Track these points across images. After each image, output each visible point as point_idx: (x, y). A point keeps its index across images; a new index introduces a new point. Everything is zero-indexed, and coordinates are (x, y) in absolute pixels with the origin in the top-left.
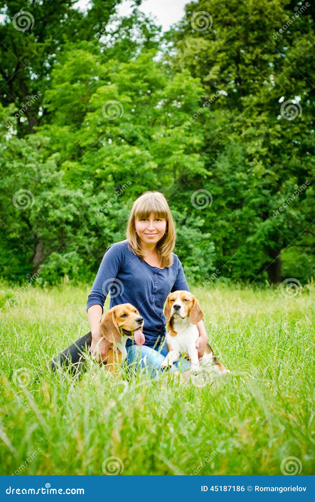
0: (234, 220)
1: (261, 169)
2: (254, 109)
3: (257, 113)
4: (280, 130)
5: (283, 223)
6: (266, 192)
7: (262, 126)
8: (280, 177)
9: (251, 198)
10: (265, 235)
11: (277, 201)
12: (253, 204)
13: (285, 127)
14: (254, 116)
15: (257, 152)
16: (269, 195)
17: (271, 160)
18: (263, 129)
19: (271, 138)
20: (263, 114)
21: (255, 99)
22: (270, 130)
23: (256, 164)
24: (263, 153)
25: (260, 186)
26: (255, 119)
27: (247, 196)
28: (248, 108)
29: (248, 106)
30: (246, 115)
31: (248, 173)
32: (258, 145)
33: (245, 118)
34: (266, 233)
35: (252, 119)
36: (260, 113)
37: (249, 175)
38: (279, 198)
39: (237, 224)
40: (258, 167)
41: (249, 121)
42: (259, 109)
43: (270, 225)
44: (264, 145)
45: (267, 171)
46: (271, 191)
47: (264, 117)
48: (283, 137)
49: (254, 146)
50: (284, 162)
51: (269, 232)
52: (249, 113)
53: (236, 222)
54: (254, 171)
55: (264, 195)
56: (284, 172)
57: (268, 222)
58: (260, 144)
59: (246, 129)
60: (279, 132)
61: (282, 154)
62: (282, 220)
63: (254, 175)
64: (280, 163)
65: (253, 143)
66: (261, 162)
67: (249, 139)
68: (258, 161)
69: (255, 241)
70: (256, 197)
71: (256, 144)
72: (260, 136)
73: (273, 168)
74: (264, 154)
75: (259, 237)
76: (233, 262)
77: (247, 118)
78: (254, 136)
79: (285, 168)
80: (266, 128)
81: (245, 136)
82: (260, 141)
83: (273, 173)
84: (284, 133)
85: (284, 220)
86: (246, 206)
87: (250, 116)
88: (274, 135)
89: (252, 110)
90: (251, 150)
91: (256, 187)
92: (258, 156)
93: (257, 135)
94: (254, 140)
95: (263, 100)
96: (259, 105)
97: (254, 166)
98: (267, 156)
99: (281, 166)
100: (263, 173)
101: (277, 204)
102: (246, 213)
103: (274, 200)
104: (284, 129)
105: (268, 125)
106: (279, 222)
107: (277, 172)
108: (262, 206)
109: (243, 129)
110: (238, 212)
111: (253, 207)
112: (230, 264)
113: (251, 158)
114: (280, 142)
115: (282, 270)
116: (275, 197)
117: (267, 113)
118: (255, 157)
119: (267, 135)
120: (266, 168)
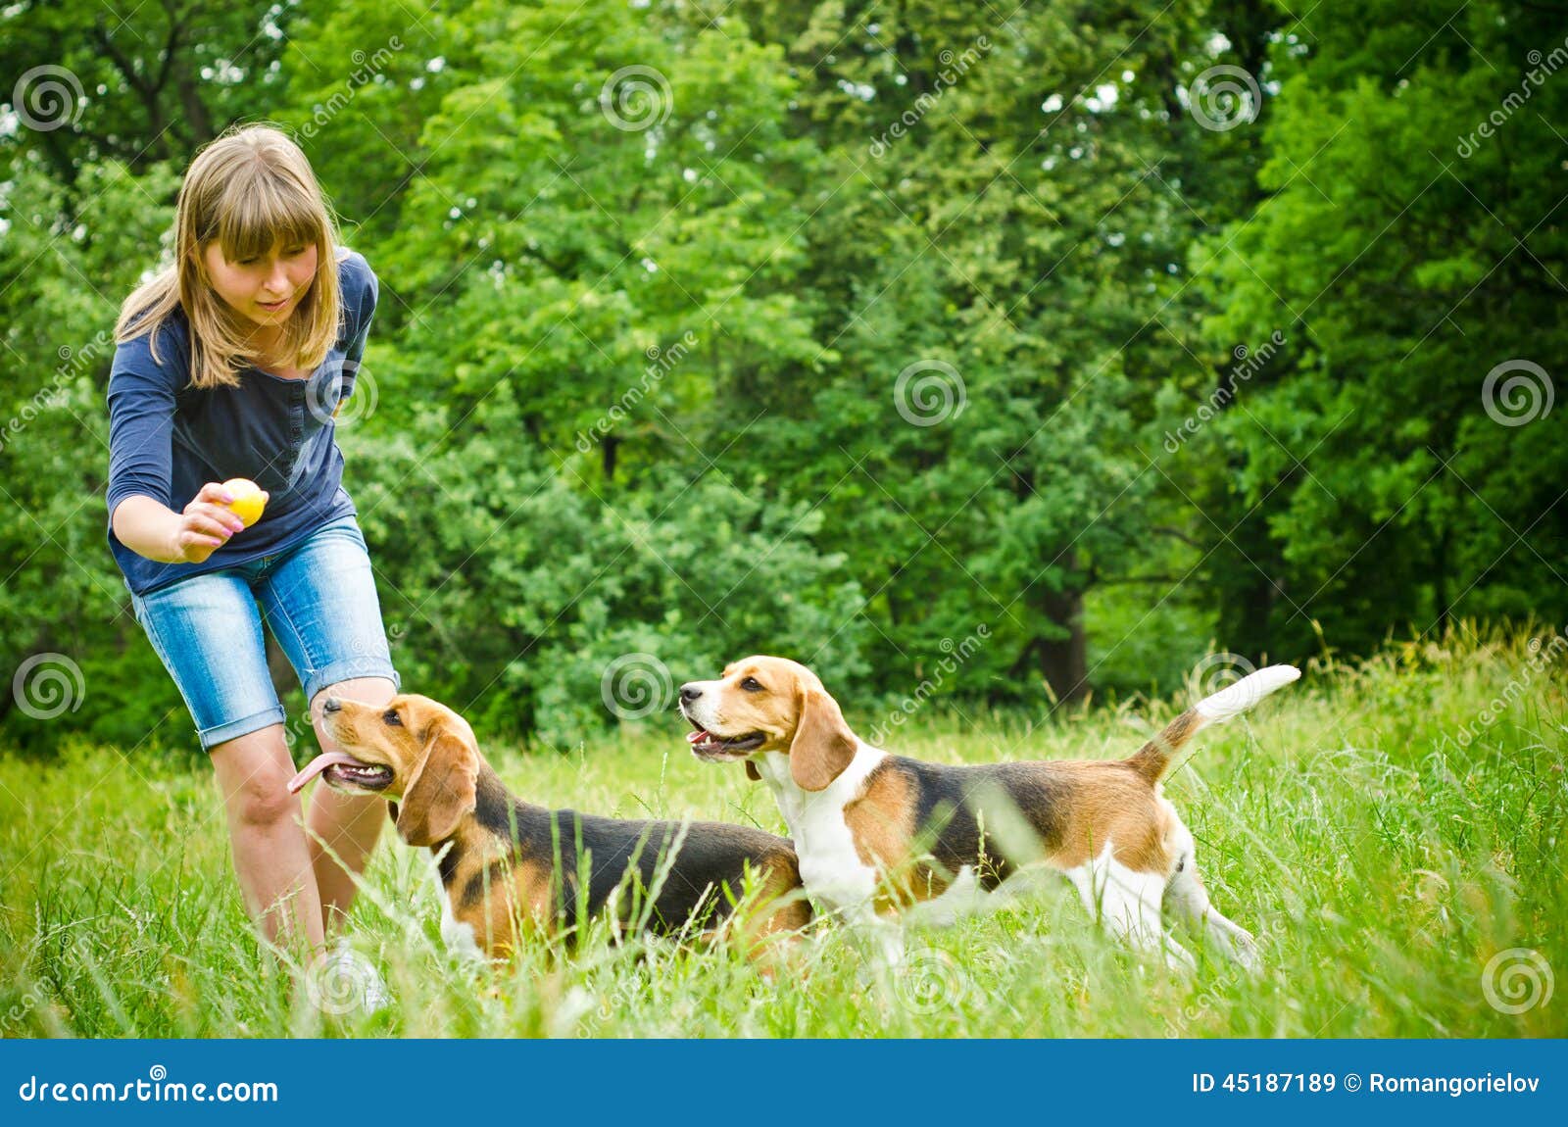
0: (920, 506)
1: (1002, 332)
2: (967, 133)
3: (974, 147)
4: (1053, 197)
5: (1085, 506)
6: (1024, 406)
7: (995, 189)
8: (1065, 352)
9: (975, 430)
10: (1030, 549)
11: (1060, 435)
12: (983, 447)
13: (1069, 187)
14: (966, 160)
15: (985, 277)
16: (1033, 415)
17: (1032, 299)
18: (999, 200)
19: (1026, 228)
20: (995, 150)
21: (967, 102)
22: (1023, 202)
23: (985, 317)
24: (1003, 276)
25: (1004, 390)
26: (969, 169)
27: (958, 424)
28: (945, 134)
29: (943, 126)
30: (937, 158)
31: (957, 347)
32: (987, 253)
33: (936, 168)
34: (1033, 542)
35: (959, 167)
36: (985, 146)
37: (962, 354)
38: (1067, 422)
39: (931, 518)
40: (992, 327)
41: (951, 174)
42: (983, 134)
43: (1043, 515)
44: (1007, 249)
45: (1022, 338)
46: (1038, 401)
47: (999, 159)
48: (1064, 221)
49: (972, 256)
50: (1075, 303)
51: (1040, 536)
52: (949, 149)
53: (930, 511)
54: (977, 338)
55: (1016, 417)
56: (1078, 334)
57: (1035, 505)
58: (993, 247)
59: (942, 204)
60: (1050, 206)
61: (1065, 279)
62: (1080, 496)
63: (977, 352)
64: (1062, 308)
65: (968, 245)
66: (1000, 310)
67: (952, 234)
68: (991, 306)
69: (997, 569)
70: (990, 425)
71: (979, 249)
72: (987, 222)
73: (1036, 325)
74: (1007, 281)
75: (1010, 556)
76: (928, 644)
77: (944, 166)
78: (970, 223)
79: (1079, 323)
80: (1008, 193)
81: (942, 224)
82: (993, 239)
83: (1042, 343)
84: (1068, 208)
85: (1088, 494)
86: (957, 456)
87: (953, 157)
88: (1037, 216)
89: (957, 139)
90: (963, 271)
91: (989, 393)
92: (988, 289)
93: (978, 218)
94: (972, 238)
95: (994, 103)
96: (980, 120)
97: (976, 323)
98: (1016, 287)
99: (1067, 318)
100: (1008, 346)
101: (1061, 443)
102: (960, 479)
103: (1049, 431)
104: (1067, 196)
105: (1014, 186)
106: (1070, 502)
107: (1052, 335)
108: (1009, 452)
109: (932, 203)
110: (933, 479)
111: (982, 457)
112: (920, 651)
113: (963, 296)
114: (1058, 236)
115: (1090, 662)
116: (1053, 421)
117: (1007, 145)
118: (977, 293)
119: (1014, 216)
120: (1019, 326)
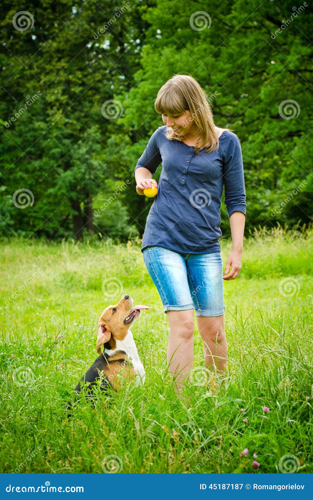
0: (33, 172)
1: (61, 118)
2: (54, 55)
3: (56, 59)
4: (80, 76)
5: (84, 174)
6: (67, 142)
7: (62, 73)
8: (81, 125)
9: (51, 148)
10: (67, 187)
11: (78, 151)
12: (53, 154)
13: (86, 73)
14: (54, 63)
15: (57, 100)
16: (70, 144)
17: (72, 108)
18: (63, 76)
19: (71, 85)
20: (63, 60)
21: (55, 45)
22: (71, 77)
23: (56, 113)
24: (63, 100)
25: (61, 136)
26: (54, 66)
27: (46, 146)
28: (47, 55)
29: (47, 52)
30: (45, 62)
31: (47, 122)
32: (58, 93)
33: (44, 65)
34: (68, 184)
35: (51, 65)
36: (59, 60)
37: (49, 124)
38: (79, 147)
39: (37, 175)
40: (58, 117)
41: (48, 67)
42: (60, 55)
43: (71, 176)
44: (64, 92)
45: (67, 120)
46: (72, 140)
47: (63, 64)
48: (83, 84)
49: (53, 94)
50: (86, 110)
51: (70, 182)
52: (48, 59)
53: (36, 173)
54: (53, 120)
55: (64, 145)
56: (86, 120)
57: (69, 173)
58: (60, 91)
59: (45, 76)
60: (79, 79)
61: (83, 102)
62: (83, 170)
63: (53, 124)
64: (82, 111)
65: (52, 90)
66: (61, 111)
67: (51, 85)
68: (58, 109)
69: (56, 192)
70: (57, 147)
71: (56, 91)
72: (59, 83)
73: (72, 116)
74: (64, 102)
75: (60, 189)
76: (34, 215)
77: (47, 64)
78: (53, 83)
79: (86, 116)
80: (66, 74)
81: (45, 83)
83: (75, 122)
84: (85, 80)
85: (86, 170)
86: (46, 156)
87: (50, 62)
88: (75, 82)
89: (51, 57)
90: (51, 98)
91: (56, 137)
92: (58, 104)
93: (56, 82)
94: (54, 88)
95: (63, 46)
96: (58, 51)
97: (53, 115)
98: (67, 104)
99: (83, 114)
100: (63, 122)
101: (79, 154)
102: (46, 163)
103: (74, 150)
104: (85, 76)
105: (68, 71)
106: (80, 172)
107: (78, 119)
108: (62, 155)
109: (42, 77)
110: (37, 164)
111: (53, 157)
112: (32, 217)
113: (51, 105)
114: (81, 88)
116: (76, 146)
117: (67, 59)
118: (55, 105)
119: (68, 83)
120: (67, 116)
